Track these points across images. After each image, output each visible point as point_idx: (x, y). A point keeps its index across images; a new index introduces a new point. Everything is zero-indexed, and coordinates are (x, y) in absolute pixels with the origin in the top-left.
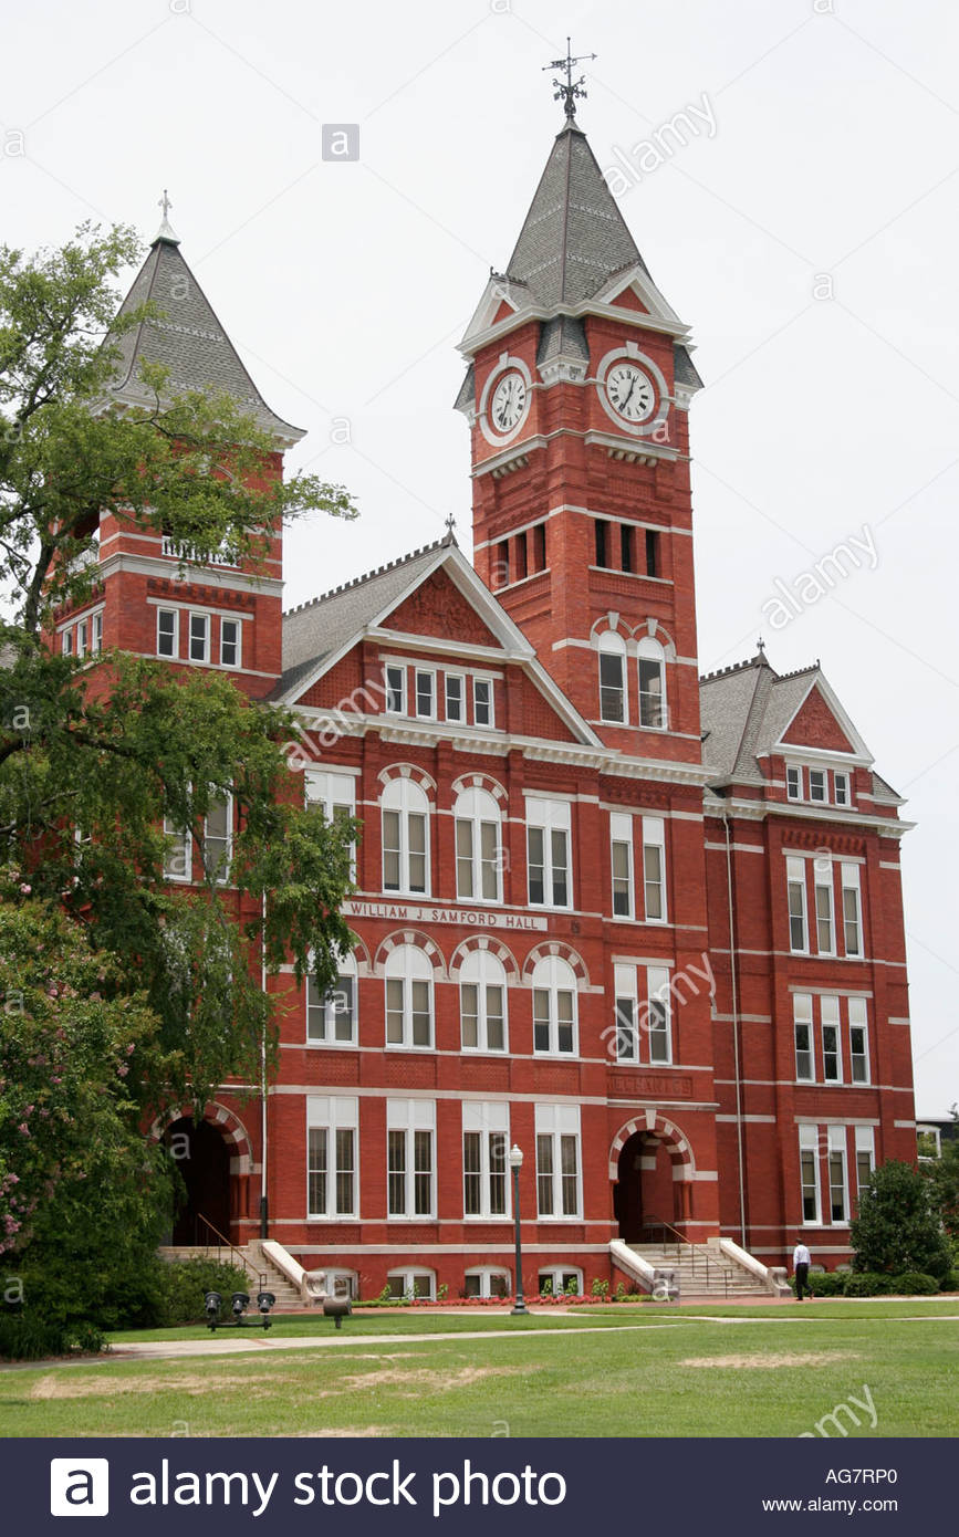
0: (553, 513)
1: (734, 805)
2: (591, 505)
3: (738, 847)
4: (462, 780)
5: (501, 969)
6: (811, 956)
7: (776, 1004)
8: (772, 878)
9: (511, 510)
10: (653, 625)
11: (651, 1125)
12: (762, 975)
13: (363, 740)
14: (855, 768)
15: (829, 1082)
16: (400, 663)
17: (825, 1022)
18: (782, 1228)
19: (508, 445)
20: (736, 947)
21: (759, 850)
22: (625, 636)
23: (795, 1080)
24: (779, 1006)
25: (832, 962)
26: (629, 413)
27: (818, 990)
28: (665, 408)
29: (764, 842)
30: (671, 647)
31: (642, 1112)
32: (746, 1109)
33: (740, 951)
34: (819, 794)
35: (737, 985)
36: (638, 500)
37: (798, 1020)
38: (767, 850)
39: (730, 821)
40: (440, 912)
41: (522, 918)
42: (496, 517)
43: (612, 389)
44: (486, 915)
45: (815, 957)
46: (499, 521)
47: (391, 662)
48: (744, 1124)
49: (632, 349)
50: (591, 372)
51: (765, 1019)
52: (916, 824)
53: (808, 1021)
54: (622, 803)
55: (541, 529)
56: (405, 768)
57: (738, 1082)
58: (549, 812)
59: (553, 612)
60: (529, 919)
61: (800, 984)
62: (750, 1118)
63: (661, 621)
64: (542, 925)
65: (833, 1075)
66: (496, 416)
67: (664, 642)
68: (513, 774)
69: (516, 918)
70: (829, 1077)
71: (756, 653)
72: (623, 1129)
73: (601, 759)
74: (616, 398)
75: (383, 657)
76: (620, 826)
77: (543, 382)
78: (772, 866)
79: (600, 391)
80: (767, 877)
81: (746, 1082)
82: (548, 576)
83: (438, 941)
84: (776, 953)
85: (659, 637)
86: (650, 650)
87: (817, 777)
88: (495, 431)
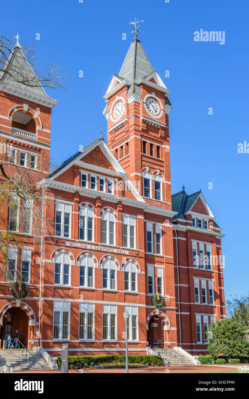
0: (131, 138)
1: (178, 226)
3: (179, 238)
4: (104, 209)
5: (115, 265)
6: (198, 269)
7: (190, 281)
8: (189, 247)
9: (118, 140)
10: (158, 171)
11: (157, 314)
12: (186, 273)
13: (74, 194)
14: (210, 219)
15: (203, 304)
16: (86, 173)
17: (202, 287)
18: (191, 344)
19: (118, 121)
20: (179, 265)
21: (185, 239)
22: (151, 174)
23: (195, 303)
24: (191, 282)
25: (204, 271)
26: (153, 112)
27: (200, 278)
29: (186, 237)
32: (182, 310)
33: (180, 267)
34: (200, 226)
35: (179, 276)
36: (154, 137)
37: (195, 287)
38: (187, 240)
39: (177, 231)
40: (97, 247)
41: (121, 251)
42: (114, 142)
43: (148, 105)
44: (111, 249)
45: (200, 269)
46: (115, 143)
47: (83, 172)
48: (181, 315)
49: (153, 95)
50: (142, 99)
51: (187, 286)
52: (225, 235)
53: (198, 287)
54: (150, 220)
55: (127, 144)
56: (87, 204)
57: (179, 303)
59: (131, 166)
60: (123, 251)
61: (196, 276)
62: (183, 313)
64: (127, 253)
65: (204, 302)
66: (114, 114)
68: (120, 209)
69: (120, 250)
70: (203, 302)
71: (182, 190)
72: (150, 314)
73: (144, 206)
74: (149, 108)
75: (80, 170)
77: (128, 102)
78: (188, 244)
80: (187, 246)
81: (182, 303)
82: (129, 156)
83: (96, 255)
84: (190, 267)
87: (200, 221)
88: (114, 118)
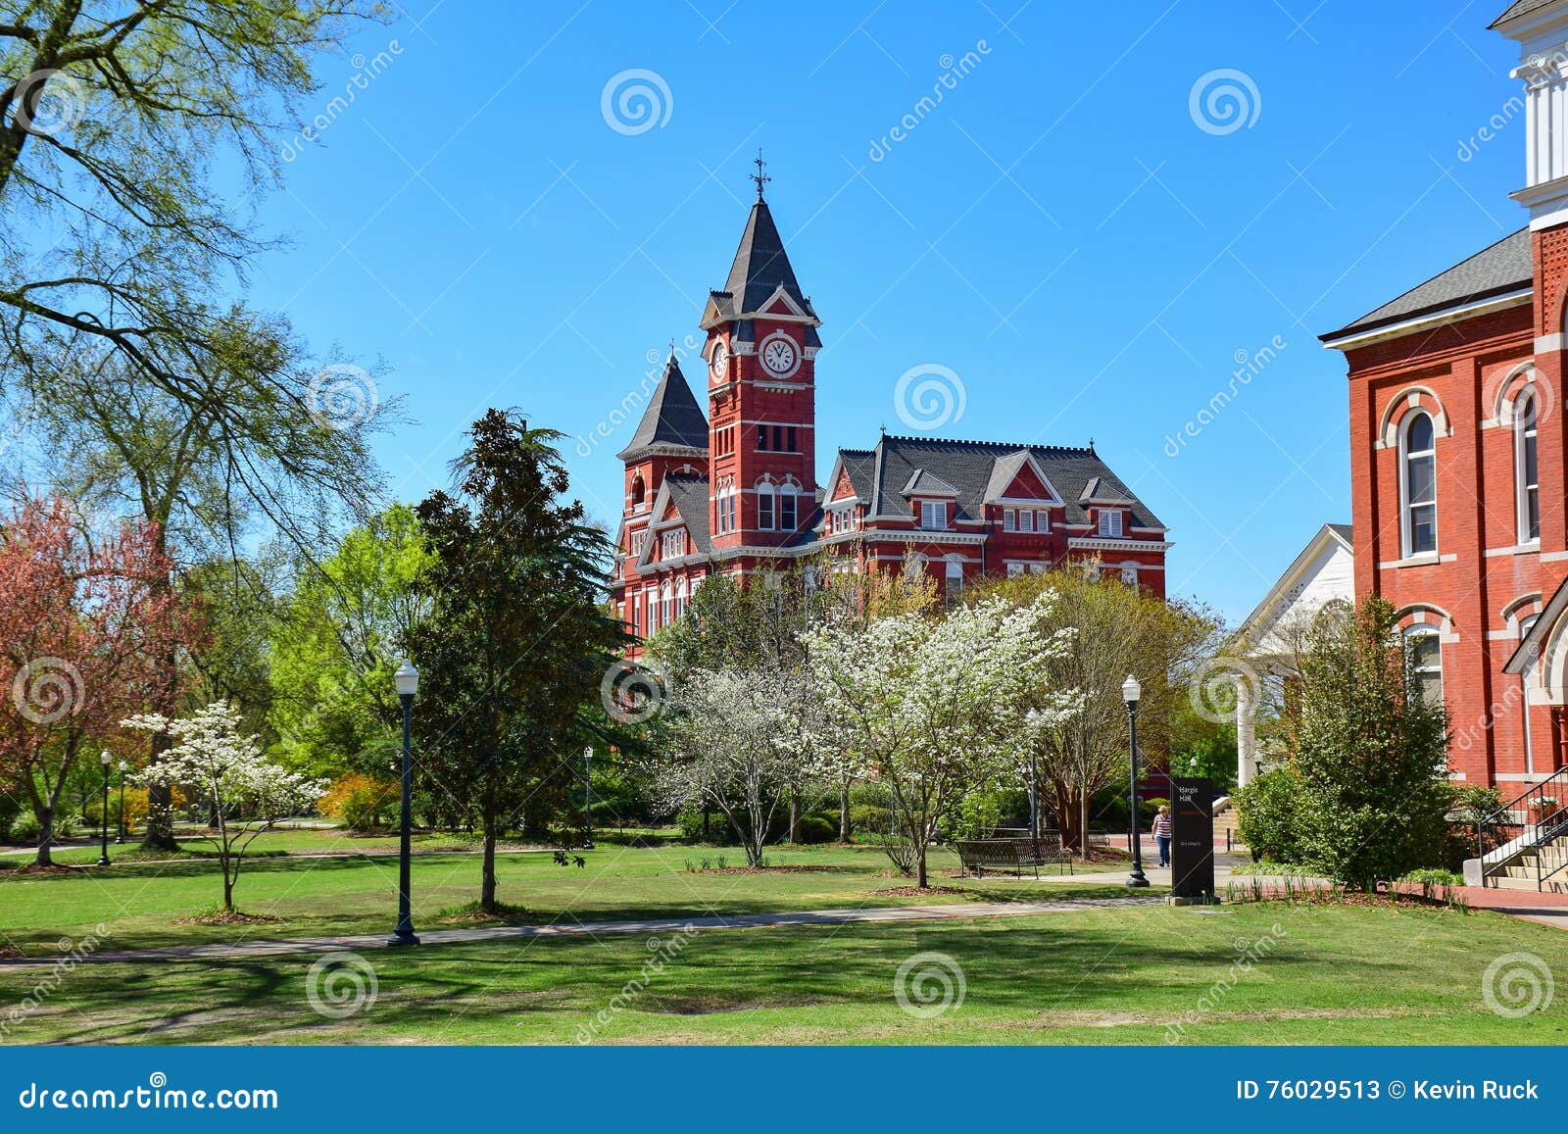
0: (736, 423)
4: (677, 582)
10: (789, 477)
22: (774, 483)
26: (779, 367)
28: (799, 361)
30: (801, 488)
43: (768, 356)
49: (780, 333)
50: (756, 349)
56: (667, 582)
63: (794, 474)
67: (796, 485)
74: (771, 360)
77: (733, 354)
79: (761, 358)
85: (793, 482)
86: (789, 489)
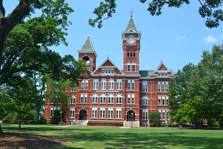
2: (127, 51)
3: (152, 82)
4: (110, 79)
5: (113, 96)
8: (156, 85)
10: (134, 62)
11: (131, 110)
12: (154, 95)
13: (99, 76)
14: (168, 72)
15: (163, 105)
16: (104, 69)
17: (163, 99)
22: (130, 63)
23: (158, 105)
26: (131, 42)
27: (162, 96)
28: (135, 40)
29: (155, 81)
30: (136, 63)
31: (130, 108)
32: (152, 108)
34: (163, 75)
35: (151, 96)
36: (132, 50)
37: (159, 99)
39: (151, 79)
40: (106, 91)
43: (129, 40)
45: (161, 92)
47: (103, 69)
49: (131, 36)
51: (155, 99)
54: (129, 79)
56: (104, 78)
57: (151, 105)
58: (119, 81)
60: (117, 91)
61: (159, 95)
68: (115, 78)
69: (115, 91)
72: (127, 110)
73: (125, 75)
76: (129, 81)
78: (156, 83)
79: (127, 40)
83: (106, 94)
84: (156, 92)
86: (133, 64)
